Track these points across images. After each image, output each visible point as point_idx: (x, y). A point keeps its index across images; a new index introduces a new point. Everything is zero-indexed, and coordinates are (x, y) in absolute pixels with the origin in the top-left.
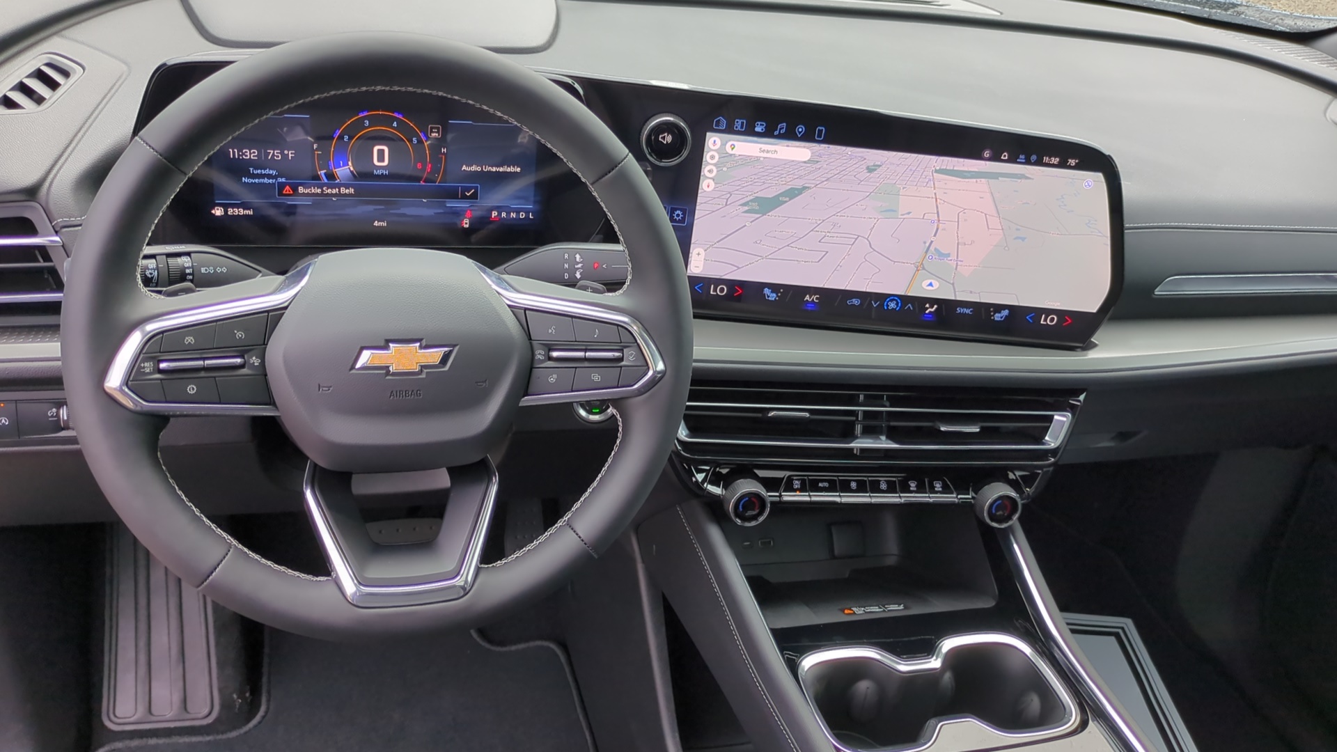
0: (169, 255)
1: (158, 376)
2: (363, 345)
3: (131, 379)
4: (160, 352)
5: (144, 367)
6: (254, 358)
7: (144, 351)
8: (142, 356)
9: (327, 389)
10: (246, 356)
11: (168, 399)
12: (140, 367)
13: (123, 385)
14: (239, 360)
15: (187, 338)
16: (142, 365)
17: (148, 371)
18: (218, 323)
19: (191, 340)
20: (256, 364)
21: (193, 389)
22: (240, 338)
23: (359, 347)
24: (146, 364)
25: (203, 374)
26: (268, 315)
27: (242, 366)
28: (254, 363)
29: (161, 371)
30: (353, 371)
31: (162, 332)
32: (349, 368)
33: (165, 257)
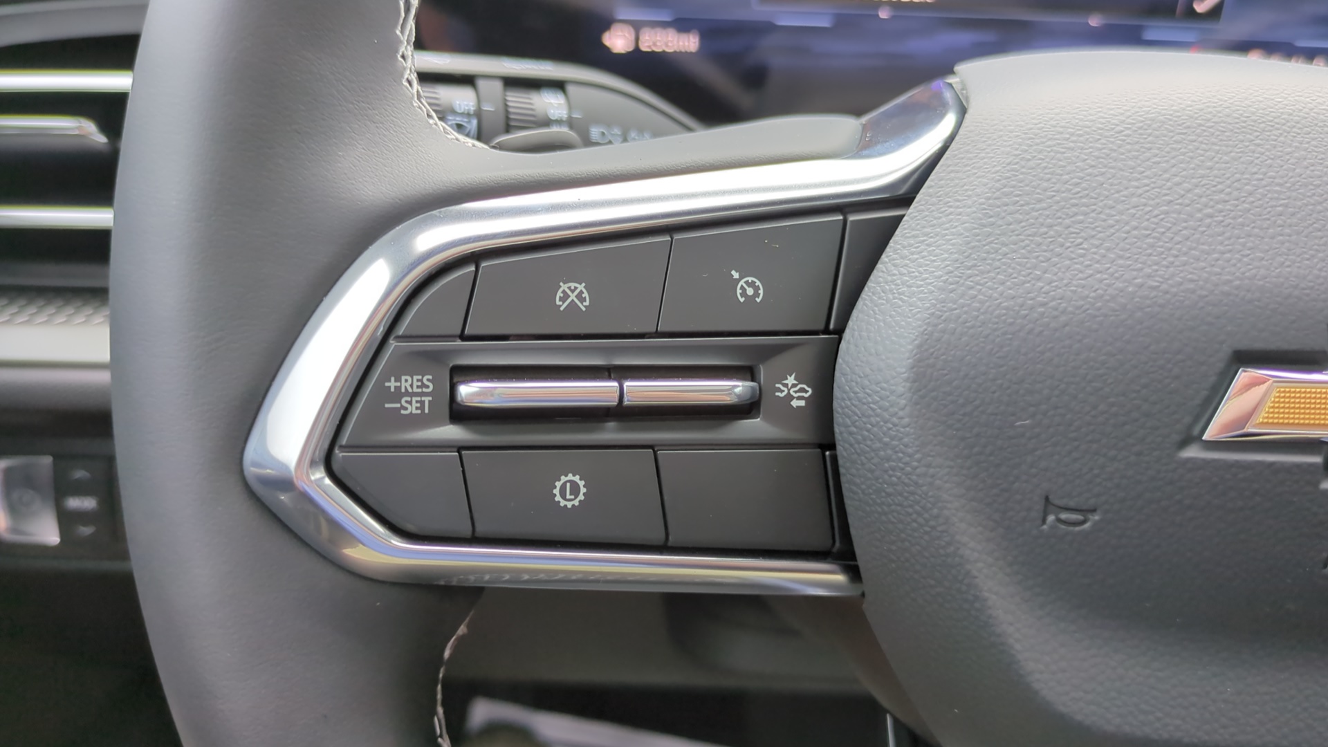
0: (512, 83)
1: (452, 432)
2: (1245, 344)
3: (344, 439)
4: (463, 337)
5: (398, 395)
6: (791, 380)
7: (401, 330)
8: (392, 344)
9: (1079, 517)
10: (762, 372)
11: (482, 529)
12: (383, 394)
13: (313, 463)
14: (734, 389)
15: (564, 287)
16: (392, 384)
17: (412, 409)
18: (677, 236)
19: (580, 296)
20: (795, 403)
21: (575, 489)
22: (751, 299)
23: (1226, 351)
24: (406, 382)
25: (610, 433)
26: (845, 221)
27: (747, 409)
28: (789, 397)
29: (461, 414)
30: (1192, 452)
31: (475, 258)
32: (1176, 438)
33: (498, 85)
